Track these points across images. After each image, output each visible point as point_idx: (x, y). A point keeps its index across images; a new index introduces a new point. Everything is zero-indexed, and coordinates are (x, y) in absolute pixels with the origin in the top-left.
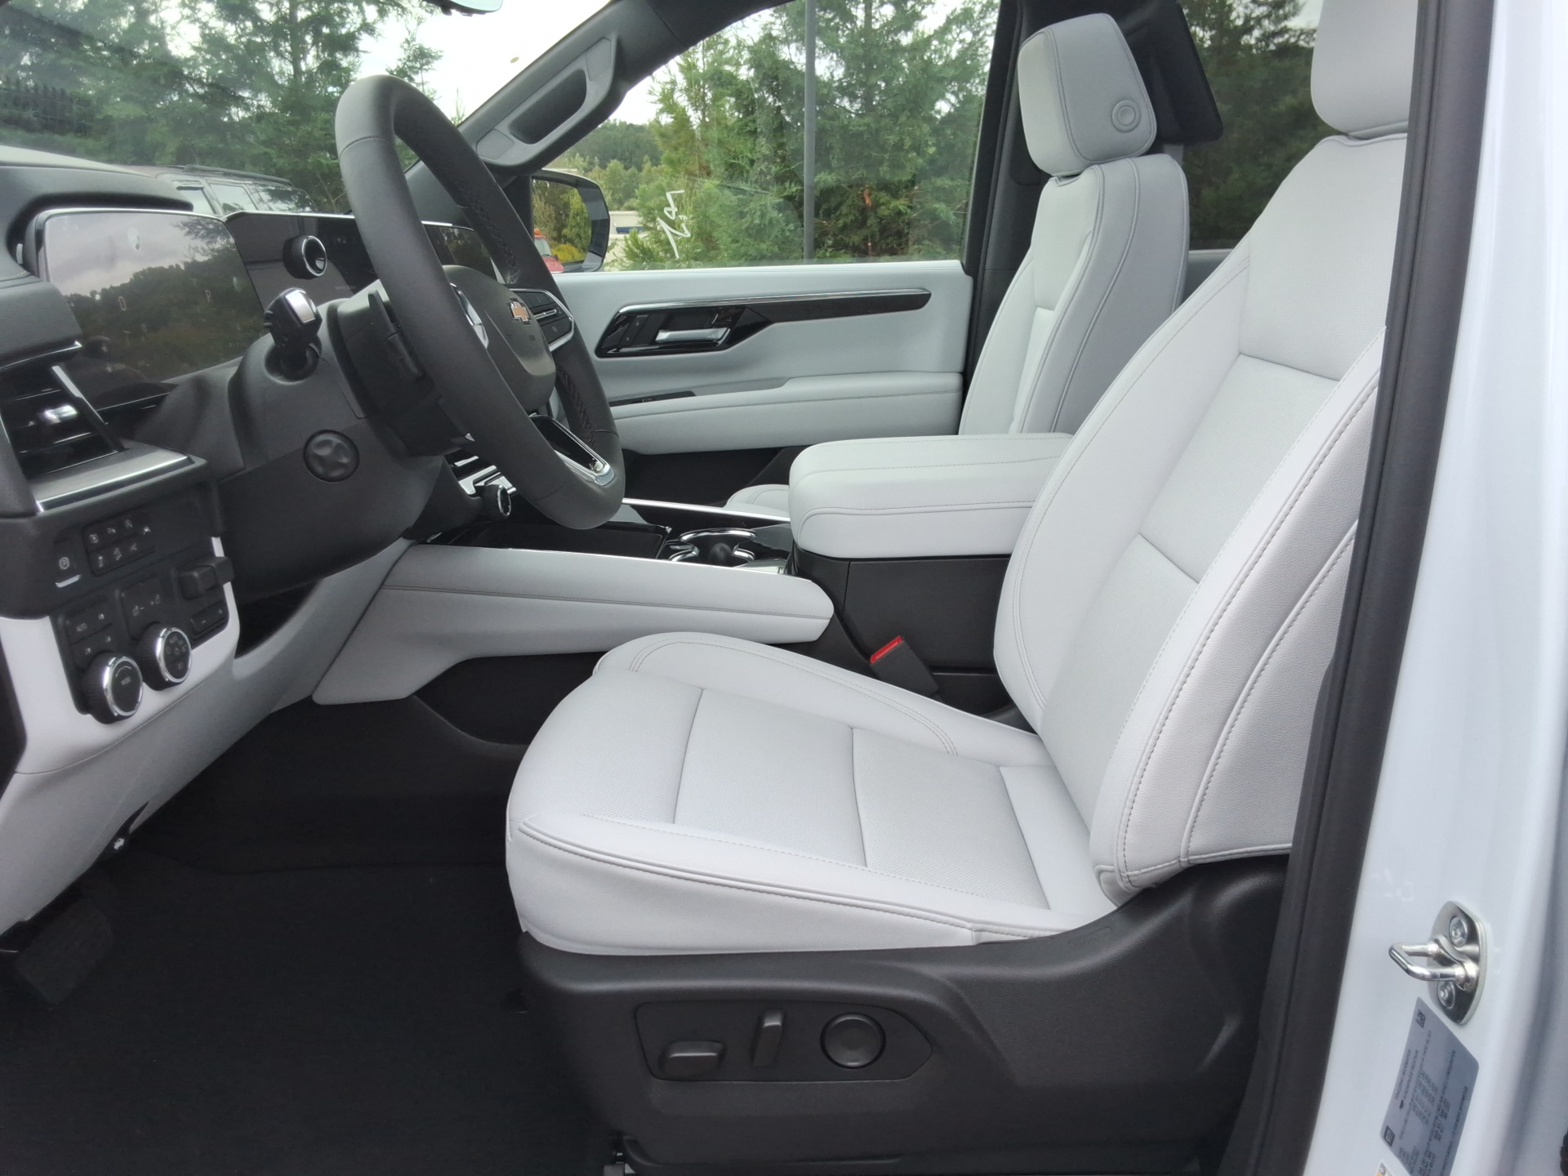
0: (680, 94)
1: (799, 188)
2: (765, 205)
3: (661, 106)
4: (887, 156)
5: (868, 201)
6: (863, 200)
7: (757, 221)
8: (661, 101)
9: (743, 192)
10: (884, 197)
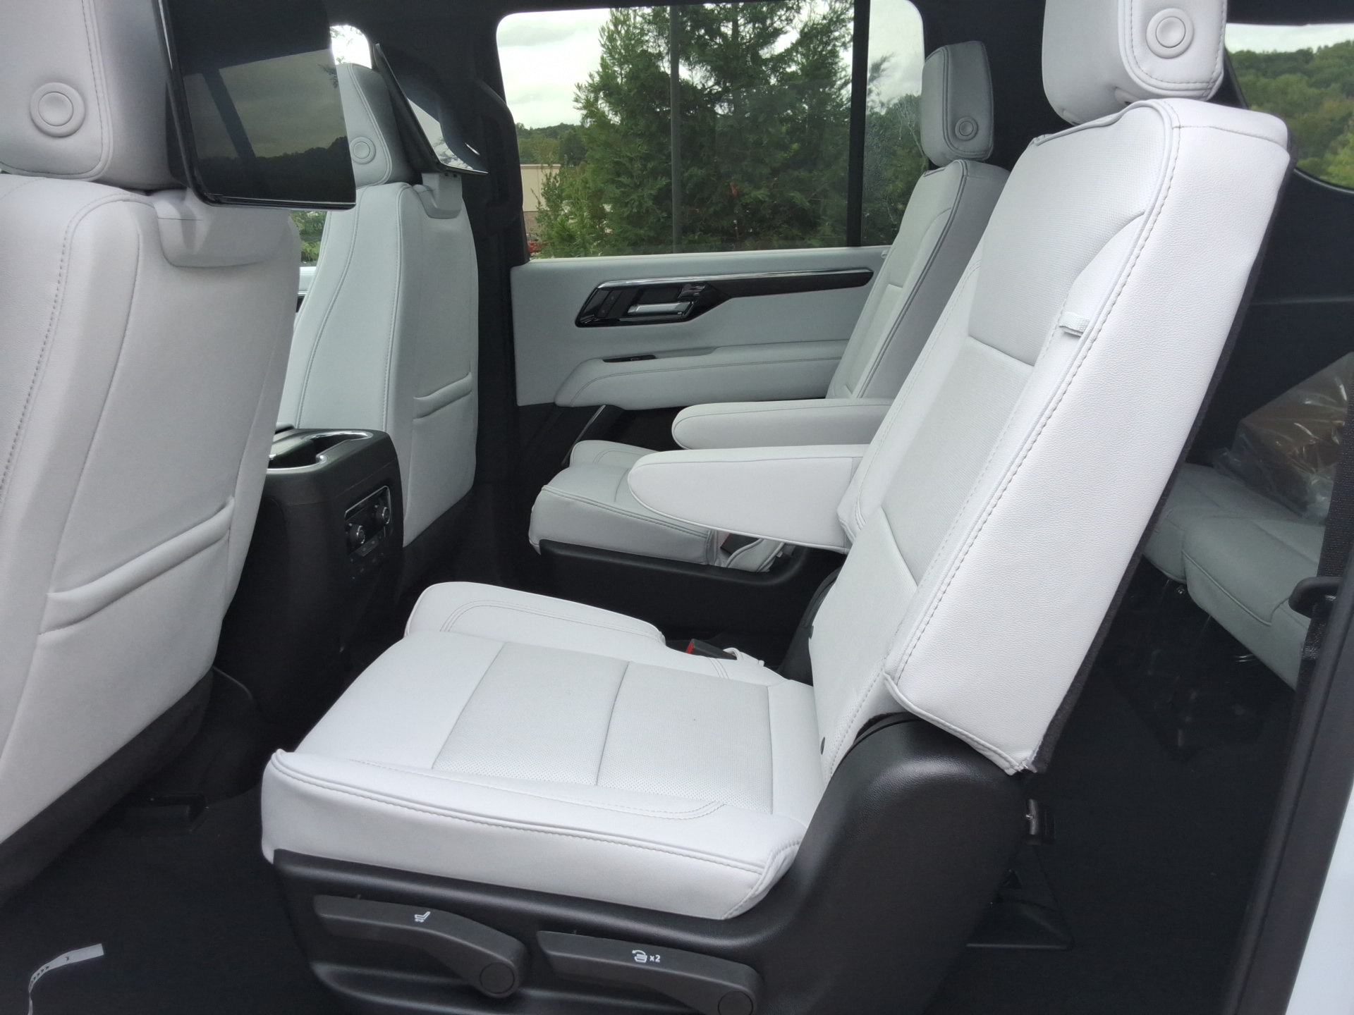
0: (603, 101)
1: (669, 181)
2: (643, 196)
3: (585, 112)
4: (748, 153)
5: (734, 191)
6: (731, 190)
7: (635, 210)
8: (585, 108)
9: (624, 186)
10: (747, 188)
